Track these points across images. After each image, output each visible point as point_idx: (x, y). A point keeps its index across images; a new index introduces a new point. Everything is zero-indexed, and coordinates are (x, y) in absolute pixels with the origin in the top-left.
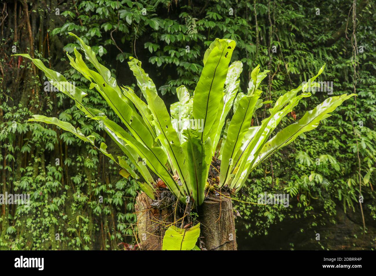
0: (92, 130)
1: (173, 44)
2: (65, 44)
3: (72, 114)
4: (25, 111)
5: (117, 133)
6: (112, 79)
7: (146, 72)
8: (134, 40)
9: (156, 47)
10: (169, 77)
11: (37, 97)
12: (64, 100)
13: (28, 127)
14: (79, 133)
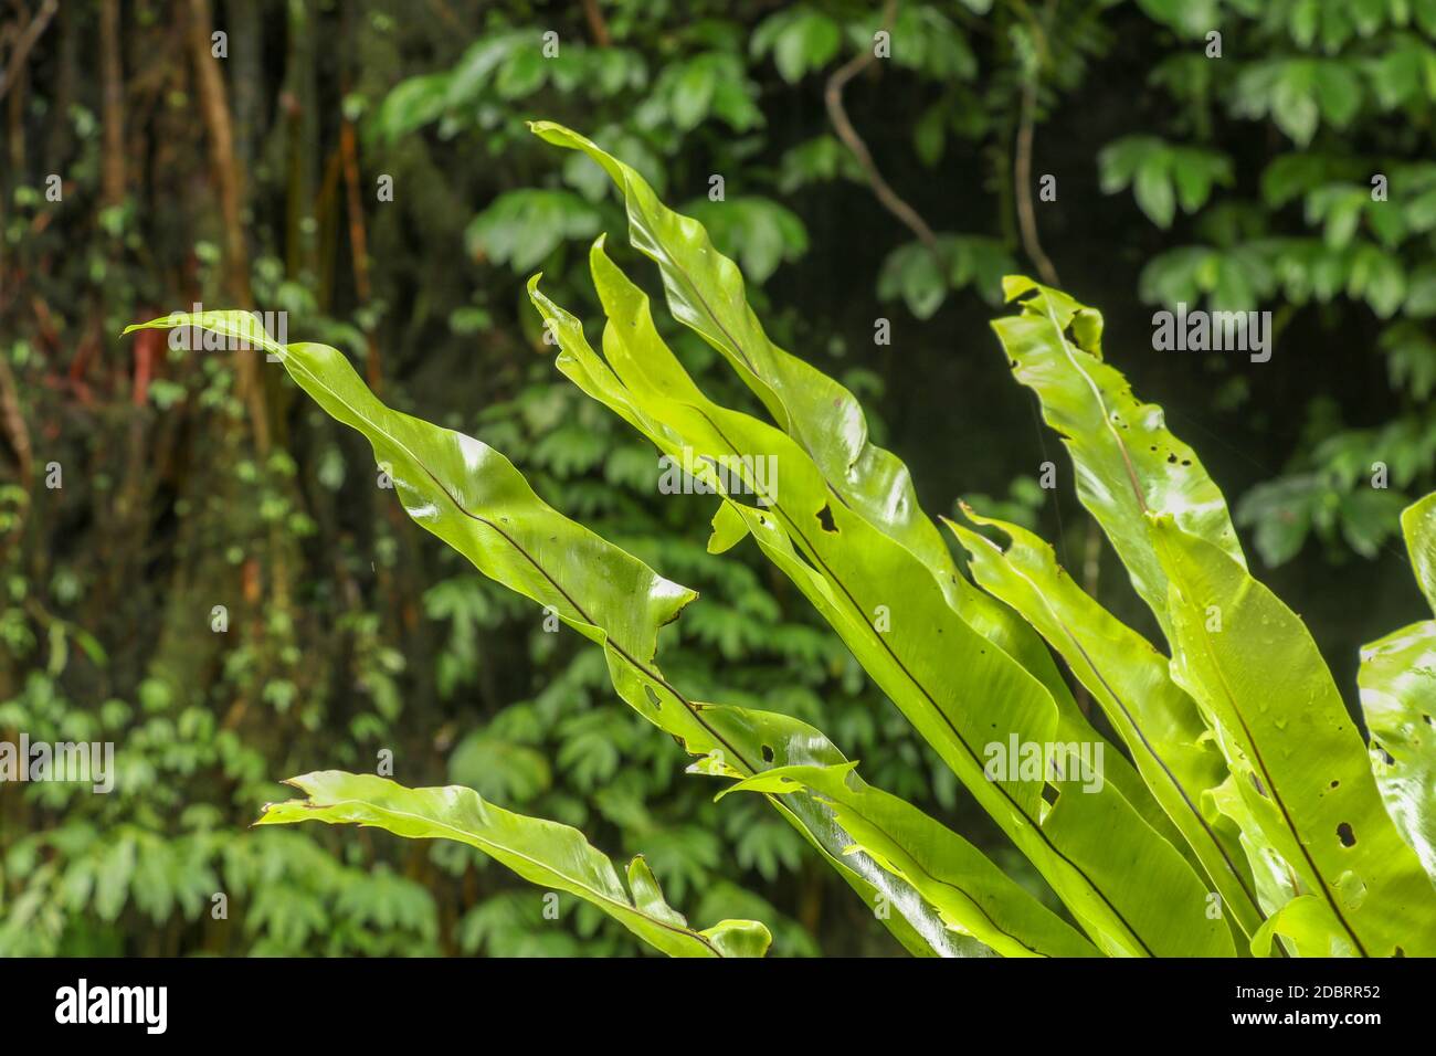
0: (707, 869)
1: (1343, 136)
2: (483, 198)
3: (550, 746)
4: (194, 738)
5: (939, 896)
6: (878, 464)
7: (1142, 393)
8: (1016, 131)
9: (1201, 173)
10: (1321, 408)
11: (281, 622)
12: (483, 634)
13: (217, 864)
14: (646, 900)
